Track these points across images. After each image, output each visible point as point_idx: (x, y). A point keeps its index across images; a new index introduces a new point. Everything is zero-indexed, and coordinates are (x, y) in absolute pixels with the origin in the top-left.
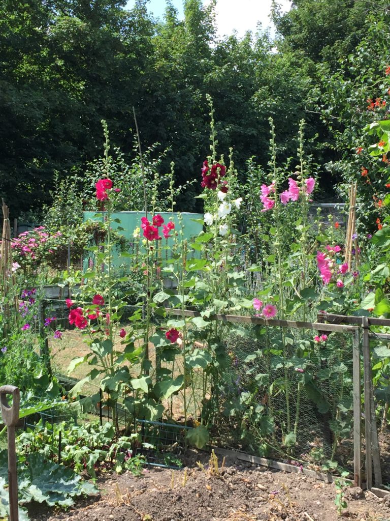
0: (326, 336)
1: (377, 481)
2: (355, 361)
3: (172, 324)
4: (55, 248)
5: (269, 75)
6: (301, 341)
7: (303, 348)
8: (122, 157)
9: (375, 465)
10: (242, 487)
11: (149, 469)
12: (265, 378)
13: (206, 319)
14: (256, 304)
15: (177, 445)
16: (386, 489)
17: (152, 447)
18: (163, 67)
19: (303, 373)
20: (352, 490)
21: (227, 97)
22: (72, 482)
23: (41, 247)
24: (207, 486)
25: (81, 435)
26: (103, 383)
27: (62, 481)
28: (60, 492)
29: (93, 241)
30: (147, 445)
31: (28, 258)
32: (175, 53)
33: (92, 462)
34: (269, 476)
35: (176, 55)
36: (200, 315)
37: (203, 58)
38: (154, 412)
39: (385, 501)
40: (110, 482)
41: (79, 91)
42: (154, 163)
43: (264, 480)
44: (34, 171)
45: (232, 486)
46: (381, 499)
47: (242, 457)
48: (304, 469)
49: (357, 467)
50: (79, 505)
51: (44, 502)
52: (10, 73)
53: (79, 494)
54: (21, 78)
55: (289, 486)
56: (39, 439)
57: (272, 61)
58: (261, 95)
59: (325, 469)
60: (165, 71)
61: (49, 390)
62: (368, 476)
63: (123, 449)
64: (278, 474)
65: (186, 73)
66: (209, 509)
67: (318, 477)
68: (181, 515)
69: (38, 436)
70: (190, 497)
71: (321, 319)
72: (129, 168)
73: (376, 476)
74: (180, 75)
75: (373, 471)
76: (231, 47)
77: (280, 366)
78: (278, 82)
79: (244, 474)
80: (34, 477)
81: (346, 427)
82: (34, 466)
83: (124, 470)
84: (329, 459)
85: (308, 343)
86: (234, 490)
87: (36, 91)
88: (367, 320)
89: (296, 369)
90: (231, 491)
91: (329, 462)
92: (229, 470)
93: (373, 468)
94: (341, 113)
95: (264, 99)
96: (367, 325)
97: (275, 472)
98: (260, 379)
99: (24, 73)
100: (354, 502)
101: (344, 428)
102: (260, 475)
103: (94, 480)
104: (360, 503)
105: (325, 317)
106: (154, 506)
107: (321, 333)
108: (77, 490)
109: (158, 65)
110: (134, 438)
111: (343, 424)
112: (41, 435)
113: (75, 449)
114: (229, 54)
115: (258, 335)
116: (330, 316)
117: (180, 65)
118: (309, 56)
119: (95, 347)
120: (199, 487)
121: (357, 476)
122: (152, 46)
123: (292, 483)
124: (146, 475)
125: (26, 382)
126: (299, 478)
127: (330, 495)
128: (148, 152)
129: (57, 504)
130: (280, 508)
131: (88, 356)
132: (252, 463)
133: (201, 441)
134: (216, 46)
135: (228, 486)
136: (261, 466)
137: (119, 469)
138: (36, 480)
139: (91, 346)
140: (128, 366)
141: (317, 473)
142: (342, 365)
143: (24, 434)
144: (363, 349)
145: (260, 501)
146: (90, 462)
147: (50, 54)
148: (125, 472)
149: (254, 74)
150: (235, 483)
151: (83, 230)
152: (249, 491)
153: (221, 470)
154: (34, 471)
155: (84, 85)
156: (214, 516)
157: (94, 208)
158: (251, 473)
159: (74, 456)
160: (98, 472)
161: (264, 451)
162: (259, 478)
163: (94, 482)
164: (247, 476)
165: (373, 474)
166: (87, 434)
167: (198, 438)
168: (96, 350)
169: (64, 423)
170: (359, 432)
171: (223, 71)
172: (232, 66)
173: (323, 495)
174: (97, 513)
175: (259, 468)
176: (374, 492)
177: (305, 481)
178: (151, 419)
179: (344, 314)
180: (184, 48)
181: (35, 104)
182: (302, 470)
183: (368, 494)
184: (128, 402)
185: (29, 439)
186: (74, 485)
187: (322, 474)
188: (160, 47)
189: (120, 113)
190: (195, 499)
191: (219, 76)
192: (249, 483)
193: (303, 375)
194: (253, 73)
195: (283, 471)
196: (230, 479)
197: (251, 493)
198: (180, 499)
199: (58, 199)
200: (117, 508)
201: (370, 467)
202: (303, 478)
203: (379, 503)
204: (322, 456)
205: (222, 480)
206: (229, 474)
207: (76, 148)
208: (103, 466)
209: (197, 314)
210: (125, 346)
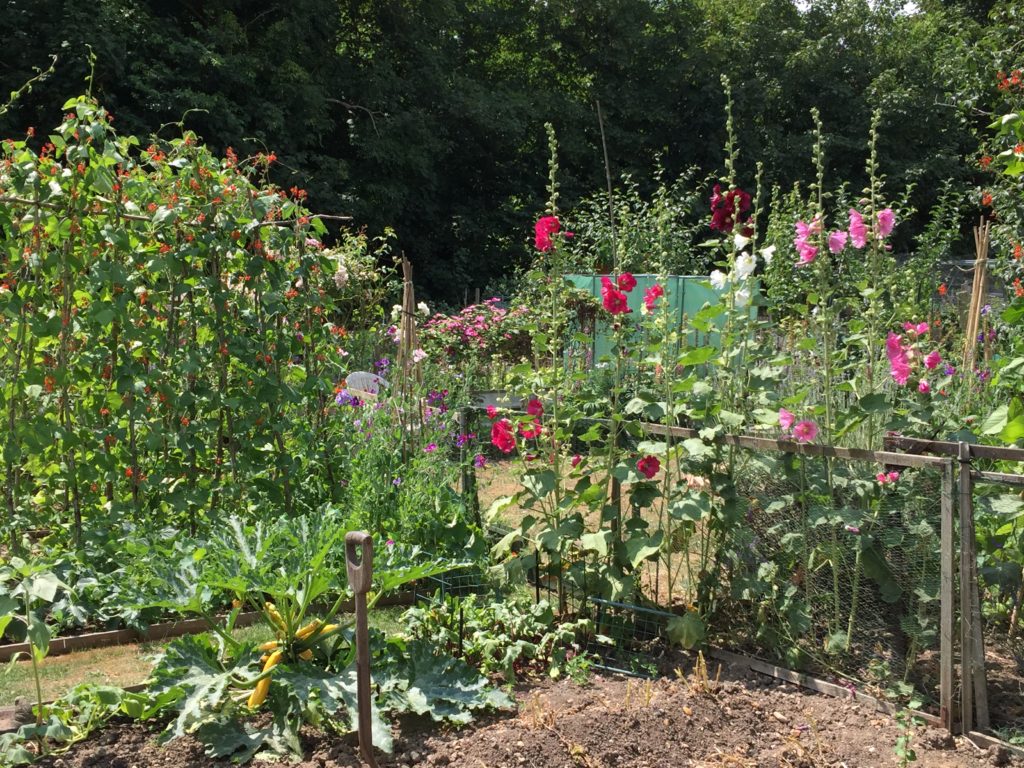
0: (896, 474)
1: (980, 721)
2: (946, 517)
3: (647, 448)
4: (516, 332)
5: (899, 50)
6: (860, 482)
7: (860, 492)
8: (635, 189)
9: (977, 694)
10: (747, 715)
11: (604, 676)
12: (797, 540)
13: (707, 442)
14: (784, 418)
15: (658, 642)
16: (995, 736)
17: (610, 641)
18: (717, 44)
19: (859, 534)
20: (932, 733)
21: (826, 90)
22: (474, 687)
23: (494, 330)
24: (685, 708)
25: (499, 617)
26: (539, 539)
27: (459, 685)
28: (453, 701)
29: (577, 321)
30: (602, 639)
31: (473, 346)
32: (738, 22)
33: (510, 658)
34: (798, 700)
35: (740, 24)
36: (698, 436)
37: (785, 28)
38: (617, 586)
39: (990, 754)
40: (537, 692)
41: (584, 89)
42: (688, 198)
43: (788, 706)
44: (510, 215)
45: (729, 711)
46: (984, 752)
47: (759, 667)
48: (857, 693)
49: (945, 695)
50: (482, 723)
51: (427, 714)
52: (481, 66)
53: (482, 706)
54: (495, 72)
55: (828, 718)
56: (433, 618)
57: (904, 27)
58: (882, 83)
59: (892, 694)
60: (721, 51)
61: (469, 546)
62: (966, 711)
63: (565, 642)
64: (813, 698)
65: (756, 53)
66: (684, 745)
67: (880, 708)
68: (635, 751)
69: (431, 613)
70: (654, 724)
71: (890, 445)
72: (648, 207)
73: (979, 712)
74: (746, 56)
75: (974, 703)
76: (834, 7)
77: (821, 521)
78: (916, 62)
79: (756, 694)
80: (417, 674)
81: (929, 626)
82: (418, 659)
83: (563, 675)
84: (901, 677)
85: (870, 485)
86: (732, 717)
87: (516, 91)
88: (968, 449)
89: (847, 527)
90: (726, 719)
91: (901, 684)
92: (727, 685)
93: (973, 698)
94: (994, 104)
95: (890, 90)
96: (967, 456)
97: (808, 694)
98: (789, 542)
99: (501, 66)
100: (935, 752)
101: (926, 629)
102: (782, 697)
103: (509, 688)
104: (944, 755)
105: (897, 442)
106: (592, 734)
107: (889, 468)
108: (479, 699)
109: (708, 43)
110: (582, 625)
111: (924, 623)
112: (436, 613)
113: (486, 637)
114: (831, 18)
115: (789, 470)
116: (905, 441)
117: (747, 41)
118: (972, 15)
119: (529, 482)
120: (670, 710)
121: (946, 710)
122: (701, 12)
123: (834, 714)
124: (598, 685)
125: (432, 532)
126: (846, 707)
127: (894, 738)
128: (680, 180)
129: (446, 718)
130: (800, 752)
131: (519, 495)
132: (774, 678)
133: (689, 636)
134: (810, 6)
135: (723, 712)
136: (788, 683)
137: (554, 672)
138: (420, 681)
139: (523, 479)
140: (583, 514)
141: (878, 702)
142: (924, 523)
143: (412, 610)
144: (959, 497)
145: (774, 740)
146: (506, 659)
147: (541, 33)
148: (564, 678)
149: (873, 50)
150: (735, 707)
151: (561, 304)
152: (759, 723)
153: (712, 684)
154: (417, 667)
155: (593, 80)
156: (691, 757)
157: (590, 270)
158: (767, 694)
159: (483, 648)
160: (521, 674)
161: (794, 659)
162: (779, 703)
163: (509, 690)
164: (759, 699)
165: (974, 710)
166: (508, 616)
167: (685, 631)
168: (530, 485)
169: (473, 596)
170: (949, 636)
171: (820, 47)
172: (836, 39)
173: (883, 738)
174: (498, 736)
175: (783, 686)
176: (974, 738)
177: (856, 713)
178: (612, 598)
179: (932, 438)
180: (753, 14)
181: (512, 112)
182: (854, 694)
183: (962, 742)
184: (575, 569)
185: (418, 618)
186: (476, 692)
187: (887, 703)
188: (714, 13)
189: (646, 122)
190: (661, 727)
191: (811, 57)
192: (760, 709)
193: (859, 538)
194: (871, 48)
195: (822, 694)
196: (726, 700)
197: (760, 725)
198: (636, 725)
199: (538, 257)
200: (532, 732)
201: (969, 697)
202: (854, 708)
203: (979, 758)
204: (887, 673)
205: (714, 701)
206: (727, 691)
207: (575, 180)
208: (533, 666)
209: (695, 435)
210: (575, 481)
